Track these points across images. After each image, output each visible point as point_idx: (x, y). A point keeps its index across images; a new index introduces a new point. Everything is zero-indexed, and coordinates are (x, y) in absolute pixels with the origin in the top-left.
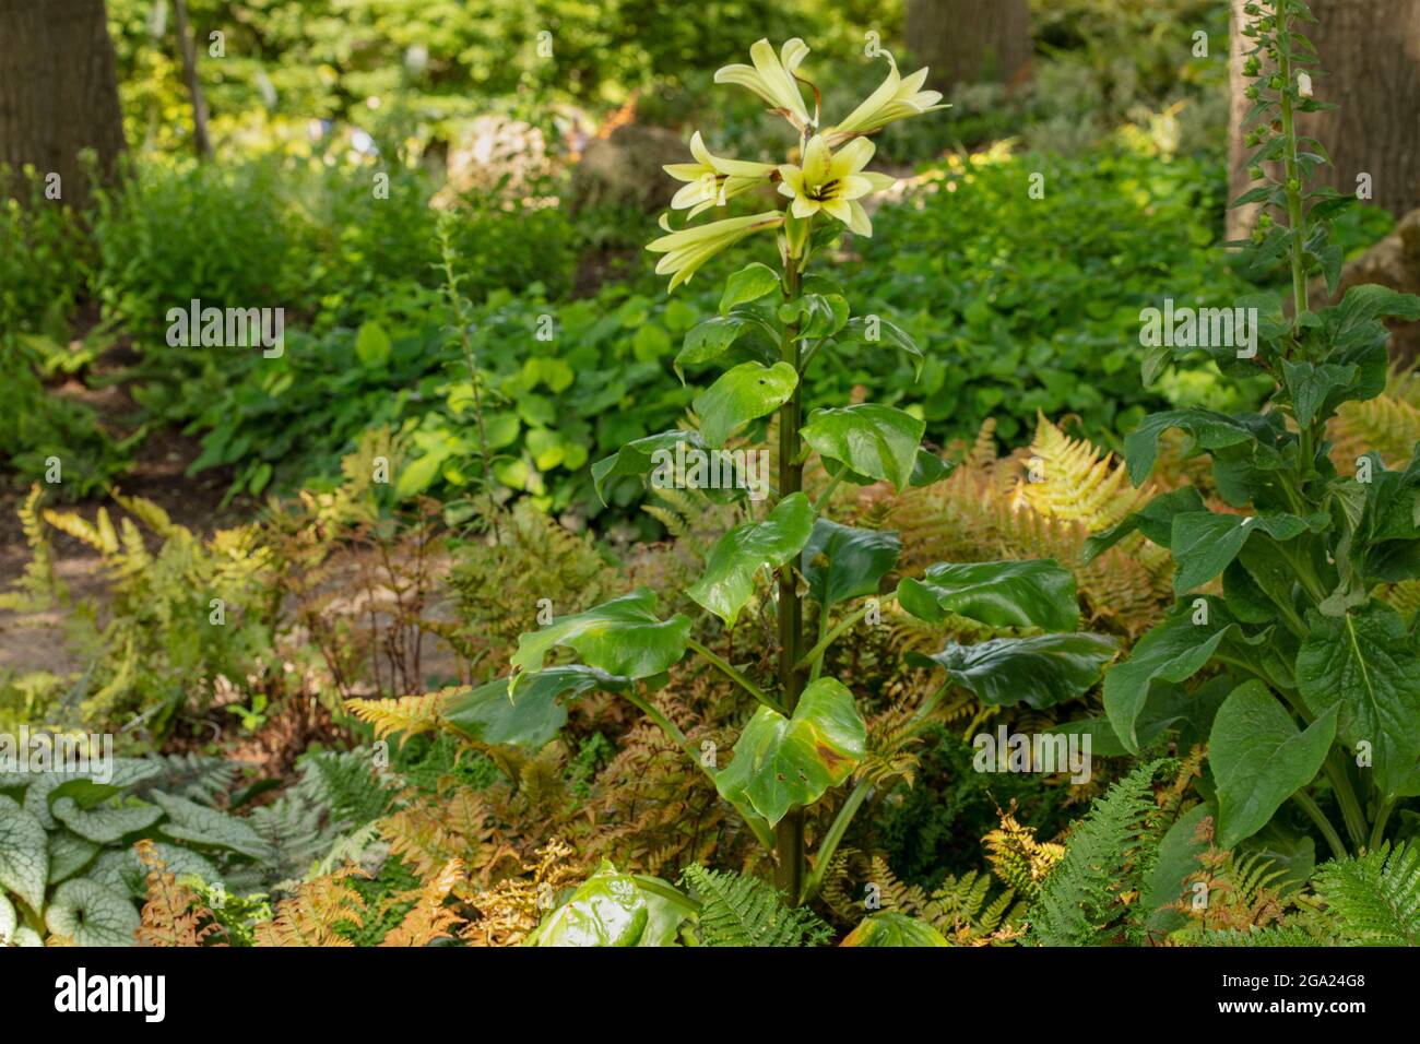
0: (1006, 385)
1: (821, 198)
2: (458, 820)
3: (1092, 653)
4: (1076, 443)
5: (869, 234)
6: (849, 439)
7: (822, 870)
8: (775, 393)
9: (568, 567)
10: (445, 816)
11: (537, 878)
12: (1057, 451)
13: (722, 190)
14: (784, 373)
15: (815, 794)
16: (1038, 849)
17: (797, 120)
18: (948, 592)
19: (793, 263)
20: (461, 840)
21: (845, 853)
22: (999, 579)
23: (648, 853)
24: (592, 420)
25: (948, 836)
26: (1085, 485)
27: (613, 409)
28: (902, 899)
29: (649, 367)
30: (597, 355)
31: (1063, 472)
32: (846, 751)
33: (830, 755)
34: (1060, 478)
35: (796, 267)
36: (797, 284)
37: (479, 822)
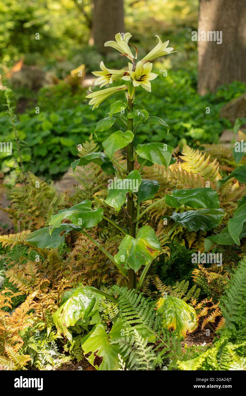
0: (147, 134)
1: (140, 80)
2: (29, 271)
3: (218, 214)
4: (195, 151)
5: (150, 91)
6: (151, 153)
7: (142, 282)
8: (127, 140)
9: (47, 192)
10: (24, 269)
11: (59, 289)
12: (189, 153)
13: (111, 79)
14: (130, 134)
15: (148, 262)
16: (209, 274)
17: (130, 57)
18: (181, 198)
19: (130, 100)
20: (30, 277)
21: (148, 277)
22: (195, 194)
23: (87, 279)
24: (32, 147)
25: (170, 268)
26: (198, 163)
27: (37, 145)
28: (166, 290)
29: (46, 132)
30: (31, 129)
31: (192, 159)
32: (155, 248)
33: (151, 250)
34: (191, 161)
35: (131, 102)
36: (132, 107)
37: (36, 271)
